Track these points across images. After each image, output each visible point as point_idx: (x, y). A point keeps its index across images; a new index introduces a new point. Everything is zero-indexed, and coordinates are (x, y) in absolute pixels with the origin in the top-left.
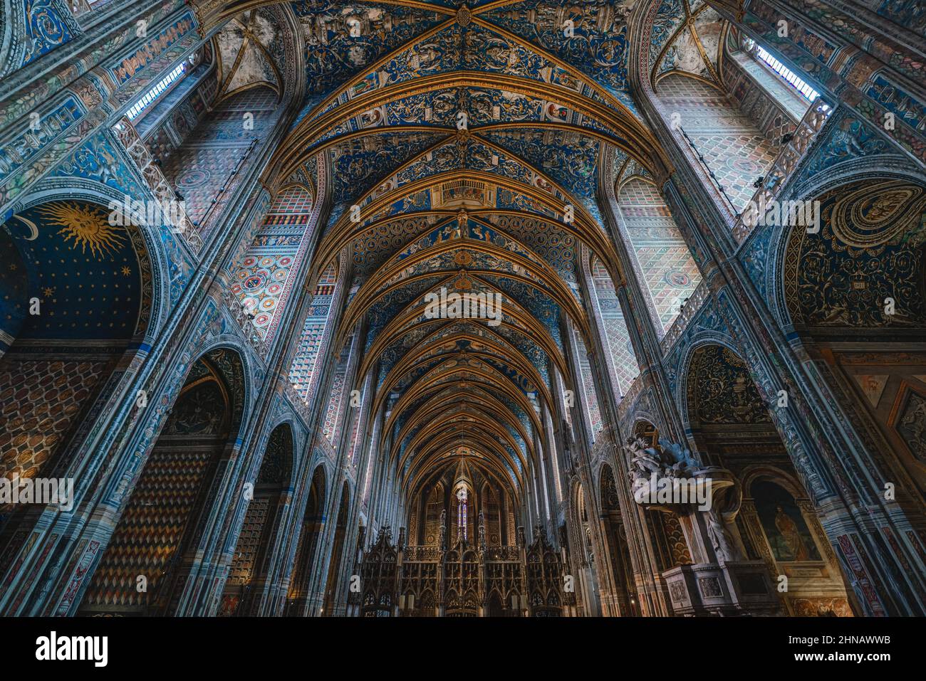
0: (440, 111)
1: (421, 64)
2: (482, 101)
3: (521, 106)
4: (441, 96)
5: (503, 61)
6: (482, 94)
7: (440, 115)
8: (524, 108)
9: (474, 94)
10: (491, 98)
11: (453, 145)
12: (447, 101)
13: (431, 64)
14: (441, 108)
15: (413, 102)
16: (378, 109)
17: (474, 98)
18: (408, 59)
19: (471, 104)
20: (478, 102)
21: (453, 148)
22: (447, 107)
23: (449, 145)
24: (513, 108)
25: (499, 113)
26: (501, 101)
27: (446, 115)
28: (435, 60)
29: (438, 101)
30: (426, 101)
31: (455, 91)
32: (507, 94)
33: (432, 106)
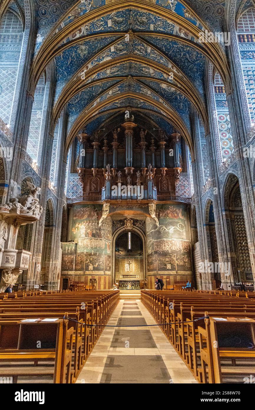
0: (143, 48)
1: (149, 69)
2: (121, 50)
3: (101, 58)
4: (141, 54)
5: (112, 69)
6: (121, 53)
7: (143, 46)
8: (100, 59)
9: (125, 52)
10: (116, 53)
11: (137, 26)
12: (139, 50)
13: (145, 67)
14: (142, 49)
15: (156, 59)
16: (172, 69)
17: (125, 50)
18: (154, 74)
19: (126, 47)
20: (123, 49)
21: (137, 24)
22: (139, 48)
23: (139, 28)
24: (105, 55)
25: (111, 49)
26: (111, 54)
27: (139, 45)
28: (143, 67)
29: (143, 52)
30: (149, 56)
31: (135, 53)
32: (109, 58)
33: (146, 52)
